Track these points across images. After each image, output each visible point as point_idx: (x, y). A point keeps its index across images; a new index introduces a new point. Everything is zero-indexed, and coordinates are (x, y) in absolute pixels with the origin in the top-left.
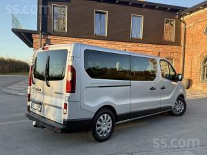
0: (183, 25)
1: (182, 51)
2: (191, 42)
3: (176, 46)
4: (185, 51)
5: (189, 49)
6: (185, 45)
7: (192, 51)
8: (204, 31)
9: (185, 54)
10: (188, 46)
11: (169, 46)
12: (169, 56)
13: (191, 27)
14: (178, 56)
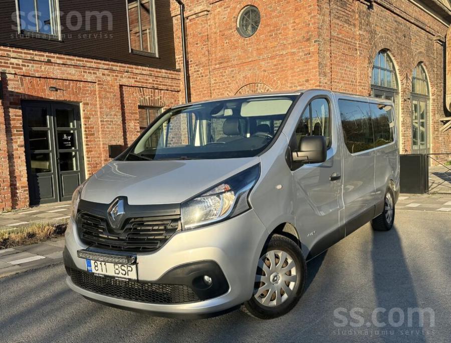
2: (204, 60)
3: (166, 71)
4: (191, 84)
5: (200, 77)
6: (190, 69)
7: (210, 84)
8: (237, 26)
9: (190, 94)
10: (197, 69)
11: (147, 68)
12: (149, 98)
13: (200, 14)
14: (173, 101)
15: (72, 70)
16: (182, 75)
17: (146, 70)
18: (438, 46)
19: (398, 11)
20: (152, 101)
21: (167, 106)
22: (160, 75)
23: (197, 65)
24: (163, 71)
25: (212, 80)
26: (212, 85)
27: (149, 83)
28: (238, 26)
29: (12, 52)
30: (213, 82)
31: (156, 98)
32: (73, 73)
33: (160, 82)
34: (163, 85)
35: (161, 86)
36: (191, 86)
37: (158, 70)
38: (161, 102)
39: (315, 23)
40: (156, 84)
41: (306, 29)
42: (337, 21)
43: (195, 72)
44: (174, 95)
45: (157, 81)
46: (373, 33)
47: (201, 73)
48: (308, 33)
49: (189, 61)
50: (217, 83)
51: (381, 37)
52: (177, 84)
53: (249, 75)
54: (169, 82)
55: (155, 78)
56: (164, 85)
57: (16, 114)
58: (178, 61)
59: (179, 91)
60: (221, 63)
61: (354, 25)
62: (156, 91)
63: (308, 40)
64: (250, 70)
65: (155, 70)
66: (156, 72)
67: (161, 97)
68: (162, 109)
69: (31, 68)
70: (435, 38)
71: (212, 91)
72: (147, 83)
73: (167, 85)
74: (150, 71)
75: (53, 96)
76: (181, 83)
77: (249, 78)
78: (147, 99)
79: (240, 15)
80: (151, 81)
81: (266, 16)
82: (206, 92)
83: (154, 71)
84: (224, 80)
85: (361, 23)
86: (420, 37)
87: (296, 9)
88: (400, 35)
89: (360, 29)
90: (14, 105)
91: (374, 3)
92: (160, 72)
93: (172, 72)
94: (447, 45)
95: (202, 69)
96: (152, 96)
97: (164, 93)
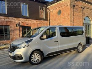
0: (48, 10)
1: (49, 23)
2: (52, 19)
8: (58, 13)
15: (30, 21)
16: (49, 22)
17: (42, 21)
22: (45, 22)
29: (21, 19)
32: (30, 22)
42: (75, 12)
43: (51, 21)
44: (47, 25)
49: (50, 19)
51: (86, 14)
57: (21, 28)
58: (48, 19)
61: (79, 12)
69: (23, 21)
72: (42, 23)
75: (27, 26)
79: (58, 11)
81: (62, 12)
87: (67, 11)
90: (21, 27)
91: (85, 8)
93: (47, 21)
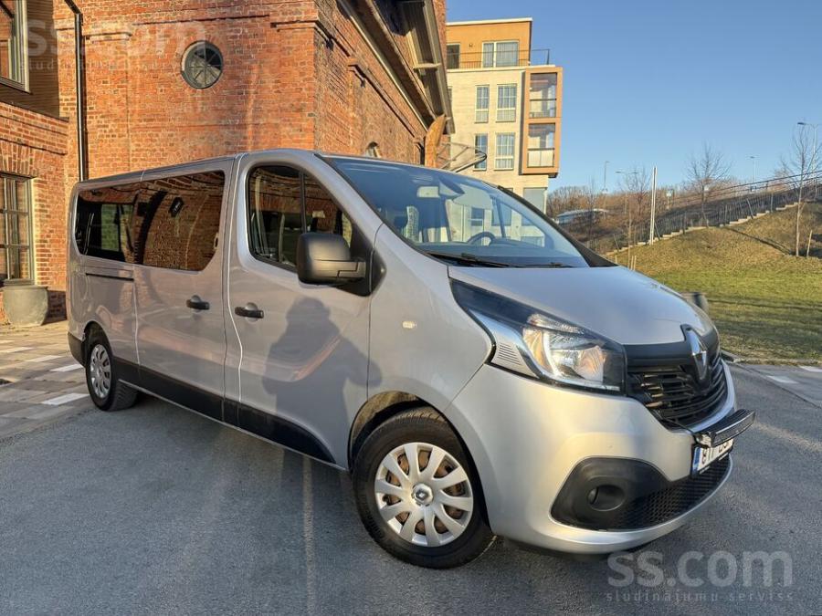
2: (117, 109)
3: (44, 117)
4: (89, 145)
5: (108, 136)
6: (88, 120)
7: (128, 151)
8: (181, 68)
9: (87, 162)
10: (103, 123)
11: (9, 107)
12: (10, 159)
13: (114, 37)
14: (53, 169)
16: (72, 129)
17: (9, 110)
18: (416, 151)
19: (385, 96)
20: (15, 164)
21: (42, 176)
22: (32, 121)
23: (102, 117)
24: (39, 116)
25: (131, 144)
26: (131, 153)
27: (12, 133)
28: (183, 69)
30: (133, 147)
31: (23, 161)
33: (32, 133)
34: (36, 139)
35: (34, 142)
36: (89, 148)
37: (30, 113)
38: (31, 168)
39: (310, 89)
40: (24, 136)
41: (297, 95)
42: (332, 94)
43: (99, 126)
44: (54, 160)
45: (27, 132)
46: (363, 117)
47: (111, 131)
48: (299, 100)
49: (88, 107)
50: (142, 150)
51: (371, 127)
52: (61, 141)
53: (200, 146)
54: (48, 137)
55: (24, 127)
56: (39, 140)
58: (64, 104)
59: (63, 155)
60: (152, 120)
61: (348, 103)
62: (24, 148)
63: (299, 110)
64: (203, 138)
65: (24, 112)
66: (26, 115)
67: (31, 160)
68: (32, 180)
70: (414, 140)
71: (131, 162)
72: (7, 132)
73: (43, 141)
74: (14, 112)
76: (69, 141)
77: (200, 150)
78: (5, 161)
79: (187, 53)
80: (15, 130)
81: (233, 63)
82: (118, 162)
83: (21, 114)
84: (156, 147)
85: (354, 101)
86: (403, 134)
87: (282, 64)
88: (387, 128)
89: (354, 110)
91: (366, 81)
92: (33, 118)
93: (54, 120)
94: (426, 152)
95: (113, 123)
96: (14, 156)
97: (37, 153)
